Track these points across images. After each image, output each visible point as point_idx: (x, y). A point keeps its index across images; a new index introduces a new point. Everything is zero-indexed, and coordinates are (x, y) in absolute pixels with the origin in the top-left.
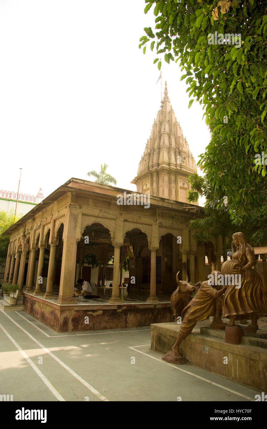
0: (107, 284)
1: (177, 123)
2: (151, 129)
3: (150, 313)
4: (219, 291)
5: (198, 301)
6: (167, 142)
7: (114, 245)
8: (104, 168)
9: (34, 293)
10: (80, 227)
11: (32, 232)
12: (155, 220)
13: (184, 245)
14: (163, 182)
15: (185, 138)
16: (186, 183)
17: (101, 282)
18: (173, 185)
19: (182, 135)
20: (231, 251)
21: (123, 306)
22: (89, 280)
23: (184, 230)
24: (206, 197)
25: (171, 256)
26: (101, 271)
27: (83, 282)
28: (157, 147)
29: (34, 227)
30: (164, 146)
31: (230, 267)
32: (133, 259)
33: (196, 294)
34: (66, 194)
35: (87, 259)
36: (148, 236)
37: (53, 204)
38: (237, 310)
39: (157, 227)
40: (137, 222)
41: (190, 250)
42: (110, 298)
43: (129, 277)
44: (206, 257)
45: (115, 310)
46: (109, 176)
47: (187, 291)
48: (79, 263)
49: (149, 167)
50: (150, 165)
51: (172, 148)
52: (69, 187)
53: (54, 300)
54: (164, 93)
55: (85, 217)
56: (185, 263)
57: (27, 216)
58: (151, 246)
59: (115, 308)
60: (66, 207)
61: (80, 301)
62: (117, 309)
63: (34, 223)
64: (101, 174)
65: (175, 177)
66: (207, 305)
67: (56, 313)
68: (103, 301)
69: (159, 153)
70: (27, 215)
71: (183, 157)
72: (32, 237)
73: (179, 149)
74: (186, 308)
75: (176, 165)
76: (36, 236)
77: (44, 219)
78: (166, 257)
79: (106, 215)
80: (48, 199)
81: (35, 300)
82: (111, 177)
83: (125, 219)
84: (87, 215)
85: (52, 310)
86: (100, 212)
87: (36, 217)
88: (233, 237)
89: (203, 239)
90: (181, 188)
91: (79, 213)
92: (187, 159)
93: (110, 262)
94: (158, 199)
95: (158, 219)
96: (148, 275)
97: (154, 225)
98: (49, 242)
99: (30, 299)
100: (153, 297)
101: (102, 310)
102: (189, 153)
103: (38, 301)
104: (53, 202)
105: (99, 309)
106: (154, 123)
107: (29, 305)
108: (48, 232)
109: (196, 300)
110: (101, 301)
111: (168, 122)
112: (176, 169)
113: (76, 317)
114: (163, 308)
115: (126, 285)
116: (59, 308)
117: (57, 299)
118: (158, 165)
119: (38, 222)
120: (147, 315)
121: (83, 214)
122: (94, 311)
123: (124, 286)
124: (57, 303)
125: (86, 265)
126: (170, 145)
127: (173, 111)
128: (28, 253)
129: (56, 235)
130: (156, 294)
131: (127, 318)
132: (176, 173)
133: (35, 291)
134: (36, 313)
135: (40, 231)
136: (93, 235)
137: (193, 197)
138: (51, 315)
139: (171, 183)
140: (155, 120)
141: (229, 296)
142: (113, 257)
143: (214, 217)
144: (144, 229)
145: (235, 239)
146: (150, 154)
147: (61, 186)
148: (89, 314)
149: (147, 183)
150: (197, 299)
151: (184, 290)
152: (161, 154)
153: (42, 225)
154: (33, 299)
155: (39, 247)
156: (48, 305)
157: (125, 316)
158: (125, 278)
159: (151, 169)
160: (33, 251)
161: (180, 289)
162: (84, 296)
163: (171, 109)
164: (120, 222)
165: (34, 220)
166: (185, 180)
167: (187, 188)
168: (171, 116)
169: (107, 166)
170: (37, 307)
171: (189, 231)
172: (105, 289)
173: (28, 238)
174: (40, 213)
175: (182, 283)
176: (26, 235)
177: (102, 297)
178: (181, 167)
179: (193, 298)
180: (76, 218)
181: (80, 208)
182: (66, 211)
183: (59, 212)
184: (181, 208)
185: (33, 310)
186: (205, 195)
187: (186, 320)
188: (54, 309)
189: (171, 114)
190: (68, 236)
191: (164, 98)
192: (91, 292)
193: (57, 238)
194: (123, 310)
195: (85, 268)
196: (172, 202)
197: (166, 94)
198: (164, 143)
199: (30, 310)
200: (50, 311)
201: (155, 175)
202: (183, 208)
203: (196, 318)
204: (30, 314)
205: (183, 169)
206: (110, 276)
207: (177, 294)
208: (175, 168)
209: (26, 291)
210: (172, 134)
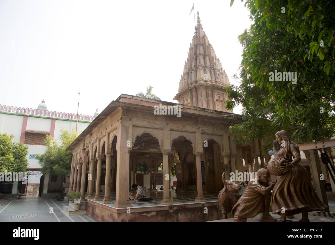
0: (158, 187)
1: (210, 45)
2: (188, 52)
3: (199, 211)
4: (268, 188)
5: (247, 198)
6: (202, 62)
7: (163, 152)
8: (150, 89)
9: (95, 199)
10: (131, 137)
11: (90, 146)
12: (198, 128)
13: (225, 149)
14: (202, 96)
15: (217, 58)
16: (222, 96)
17: (153, 186)
18: (210, 98)
19: (215, 55)
20: (272, 150)
21: (174, 207)
22: (142, 185)
23: (224, 136)
24: (242, 104)
25: (213, 160)
26: (152, 176)
27: (137, 186)
28: (194, 67)
29: (92, 141)
30: (200, 65)
31: (277, 164)
32: (179, 165)
33: (245, 192)
34: (117, 109)
35: (140, 167)
36: (192, 143)
37: (107, 119)
38: (287, 205)
39: (200, 134)
40: (182, 131)
41: (230, 153)
42: (161, 200)
43: (176, 181)
44: (243, 160)
45: (167, 210)
46: (154, 96)
47: (233, 189)
48: (132, 171)
49: (188, 85)
50: (189, 82)
51: (207, 67)
52: (120, 102)
53: (112, 204)
54: (197, 21)
55: (135, 128)
56: (227, 165)
57: (85, 132)
58: (196, 151)
59: (167, 209)
60: (118, 120)
61: (135, 204)
62: (169, 209)
63: (91, 137)
64: (147, 95)
65: (211, 91)
66: (256, 202)
67: (114, 217)
68: (156, 203)
69: (196, 72)
70: (85, 130)
71: (218, 74)
72: (90, 150)
73: (213, 67)
74: (235, 206)
75: (212, 81)
76: (94, 149)
77: (100, 133)
78: (208, 162)
79: (154, 126)
80: (102, 114)
81: (95, 205)
82: (156, 96)
83: (171, 128)
84: (137, 127)
85: (111, 214)
86: (149, 123)
87: (93, 132)
88: (277, 136)
89: (242, 143)
90: (217, 100)
91: (130, 125)
92: (221, 75)
93: (160, 169)
94: (199, 109)
95: (200, 127)
96: (194, 178)
97: (197, 132)
98: (105, 153)
99: (91, 204)
100: (201, 197)
101: (155, 211)
102: (222, 70)
103: (98, 206)
104: (106, 118)
105: (152, 211)
106: (190, 47)
107: (91, 210)
108: (104, 144)
109: (245, 198)
110: (154, 203)
111: (202, 45)
112: (212, 85)
113: (132, 219)
114: (210, 206)
115: (174, 188)
116: (116, 212)
117: (114, 203)
118: (196, 82)
119: (94, 137)
120: (196, 213)
121: (133, 126)
122: (148, 212)
123: (173, 189)
124: (114, 207)
125: (139, 172)
126: (205, 64)
127: (206, 35)
128: (88, 164)
129: (110, 146)
130: (203, 195)
131: (178, 217)
132: (212, 88)
133: (95, 197)
134: (96, 217)
135: (97, 144)
136: (143, 145)
137: (230, 106)
138: (110, 218)
139: (209, 97)
140: (191, 44)
141: (278, 192)
142: (162, 164)
143: (252, 121)
144: (188, 137)
145: (279, 138)
146: (188, 73)
147: (112, 102)
148: (144, 216)
149: (187, 99)
150: (246, 196)
151: (230, 189)
152: (198, 72)
153: (98, 139)
154: (93, 204)
155: (97, 158)
156: (107, 209)
157: (177, 216)
158: (173, 182)
159: (190, 86)
160: (92, 162)
161: (226, 188)
162: (139, 199)
163: (204, 34)
164: (167, 131)
165: (91, 135)
166: (221, 94)
167: (223, 100)
168: (205, 40)
169: (152, 88)
170: (97, 211)
171: (229, 136)
172: (156, 192)
173: (87, 151)
174: (96, 128)
175: (228, 183)
176: (86, 148)
177: (154, 199)
178: (216, 83)
179: (241, 196)
180: (127, 129)
181: (130, 121)
182: (118, 124)
183: (112, 125)
184: (220, 116)
185: (94, 214)
186: (242, 103)
187: (237, 217)
188: (112, 213)
189: (205, 38)
190: (121, 146)
191: (198, 25)
192: (144, 195)
193: (111, 149)
194: (175, 210)
195: (138, 175)
196: (212, 111)
197: (199, 21)
198: (200, 63)
199: (91, 214)
200: (109, 214)
201: (194, 91)
202: (222, 116)
203: (246, 215)
204: (92, 218)
205: (218, 84)
206: (160, 181)
207: (224, 193)
208: (211, 83)
209: (88, 197)
210: (206, 55)
